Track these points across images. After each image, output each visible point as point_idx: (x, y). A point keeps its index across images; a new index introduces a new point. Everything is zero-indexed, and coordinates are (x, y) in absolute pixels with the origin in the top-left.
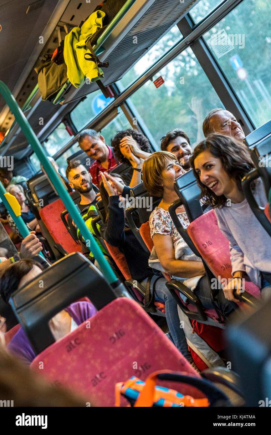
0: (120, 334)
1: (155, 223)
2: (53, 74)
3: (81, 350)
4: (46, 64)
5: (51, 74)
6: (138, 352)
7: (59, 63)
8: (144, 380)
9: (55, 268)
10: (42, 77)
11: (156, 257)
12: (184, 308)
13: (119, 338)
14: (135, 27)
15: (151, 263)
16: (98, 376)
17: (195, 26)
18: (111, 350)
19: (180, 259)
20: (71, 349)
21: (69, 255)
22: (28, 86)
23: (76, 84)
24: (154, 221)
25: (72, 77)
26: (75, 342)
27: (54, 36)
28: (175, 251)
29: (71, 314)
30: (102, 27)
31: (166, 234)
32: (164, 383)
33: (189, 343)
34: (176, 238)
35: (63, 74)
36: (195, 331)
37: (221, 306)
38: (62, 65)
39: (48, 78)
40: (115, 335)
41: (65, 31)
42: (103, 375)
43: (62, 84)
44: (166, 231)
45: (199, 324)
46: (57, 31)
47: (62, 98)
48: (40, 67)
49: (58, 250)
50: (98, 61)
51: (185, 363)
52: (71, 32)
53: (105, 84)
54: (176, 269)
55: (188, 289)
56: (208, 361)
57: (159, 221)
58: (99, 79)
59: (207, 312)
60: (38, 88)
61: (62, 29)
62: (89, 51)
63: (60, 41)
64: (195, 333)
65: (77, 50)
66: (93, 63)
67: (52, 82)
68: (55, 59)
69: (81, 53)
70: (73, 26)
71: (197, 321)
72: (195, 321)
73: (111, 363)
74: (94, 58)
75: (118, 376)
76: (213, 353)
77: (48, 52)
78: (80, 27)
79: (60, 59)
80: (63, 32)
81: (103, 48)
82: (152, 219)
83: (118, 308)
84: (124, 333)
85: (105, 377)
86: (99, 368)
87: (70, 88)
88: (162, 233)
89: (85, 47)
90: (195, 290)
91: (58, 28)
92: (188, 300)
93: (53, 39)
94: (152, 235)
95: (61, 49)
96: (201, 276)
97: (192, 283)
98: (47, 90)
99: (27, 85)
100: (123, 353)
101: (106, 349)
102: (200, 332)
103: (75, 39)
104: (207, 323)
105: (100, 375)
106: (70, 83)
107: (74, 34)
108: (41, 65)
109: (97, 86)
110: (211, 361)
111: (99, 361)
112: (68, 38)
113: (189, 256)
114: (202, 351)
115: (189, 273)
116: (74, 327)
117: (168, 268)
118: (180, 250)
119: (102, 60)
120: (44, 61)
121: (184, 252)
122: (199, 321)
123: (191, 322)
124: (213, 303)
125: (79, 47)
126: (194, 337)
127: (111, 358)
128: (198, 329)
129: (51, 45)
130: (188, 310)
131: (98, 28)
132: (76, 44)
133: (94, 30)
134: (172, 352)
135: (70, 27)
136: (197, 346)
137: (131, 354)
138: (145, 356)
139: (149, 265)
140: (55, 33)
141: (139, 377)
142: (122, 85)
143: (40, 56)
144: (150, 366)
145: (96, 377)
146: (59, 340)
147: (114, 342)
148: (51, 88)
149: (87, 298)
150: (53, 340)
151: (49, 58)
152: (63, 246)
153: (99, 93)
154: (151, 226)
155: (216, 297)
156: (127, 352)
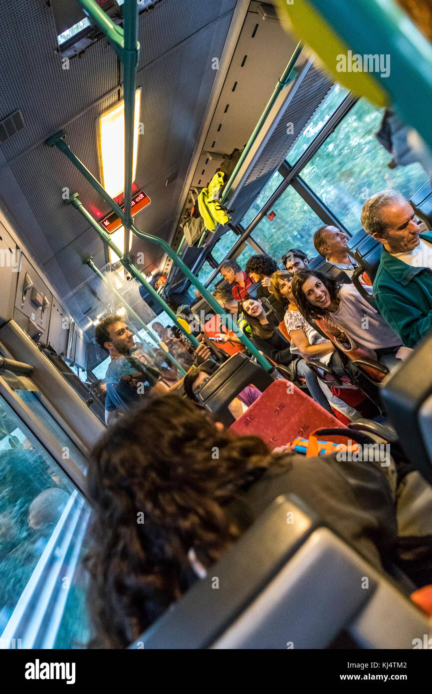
1: (289, 322)
2: (194, 226)
3: (255, 423)
4: (188, 220)
5: (192, 227)
6: (297, 417)
7: (196, 217)
8: (307, 438)
9: (225, 367)
10: (186, 230)
11: (295, 346)
12: (323, 378)
13: (281, 410)
14: (248, 178)
15: (292, 351)
17: (292, 168)
18: (278, 419)
19: (314, 344)
20: (248, 424)
21: (233, 356)
22: (177, 239)
23: (212, 230)
24: (287, 321)
25: (209, 226)
26: (250, 417)
27: (189, 198)
28: (308, 339)
29: (241, 399)
30: (223, 184)
31: (298, 328)
32: (323, 437)
33: (331, 404)
34: (307, 329)
35: (201, 223)
36: (334, 394)
37: (351, 372)
38: (199, 218)
39: (191, 230)
40: (278, 408)
41: (196, 193)
43: (202, 231)
44: (298, 327)
45: (336, 389)
46: (190, 194)
47: (203, 242)
48: (183, 223)
49: (221, 353)
50: (226, 209)
51: (335, 419)
52: (201, 193)
53: (234, 225)
54: (312, 353)
55: (324, 365)
56: (349, 415)
57: (292, 320)
58: (230, 222)
59: (342, 379)
60: (185, 239)
61: (194, 192)
62: (218, 204)
63: (194, 201)
64: (335, 396)
65: (209, 205)
66: (222, 211)
67: (194, 232)
68: (193, 216)
69: (212, 207)
70: (202, 188)
71: (335, 387)
72: (333, 387)
73: (279, 429)
74: (223, 208)
75: (286, 438)
76: (351, 408)
77: (186, 211)
78: (207, 187)
79: (197, 214)
80: (194, 194)
81: (227, 199)
82: (286, 320)
83: (277, 387)
86: (271, 435)
87: (208, 233)
88: (296, 329)
89: (214, 201)
90: (329, 364)
91: (191, 192)
92: (325, 373)
93: (188, 201)
94: (289, 332)
95: (196, 206)
96: (332, 353)
97: (326, 359)
98: (192, 239)
99: (175, 238)
100: (287, 421)
101: (273, 419)
102: (338, 394)
103: (205, 197)
104: (342, 387)
105: (273, 440)
106: (208, 230)
107: (204, 193)
108: (184, 221)
109: (228, 227)
110: (350, 415)
112: (200, 197)
113: (320, 340)
114: (342, 409)
115: (322, 353)
116: (245, 409)
117: (306, 353)
118: (312, 337)
119: (228, 208)
120: (186, 218)
121: (316, 338)
122: (337, 387)
123: (330, 389)
124: (345, 371)
125: (210, 202)
126: (334, 399)
127: (278, 425)
128: (335, 392)
129: (188, 206)
130: (327, 380)
131: (221, 185)
132: (207, 201)
133: (218, 188)
134: (323, 413)
135: (200, 189)
136: (338, 405)
137: (293, 420)
139: (291, 352)
140: (189, 196)
141: (302, 436)
142: (245, 224)
143: (181, 215)
144: (308, 427)
146: (237, 419)
147: (278, 414)
148: (195, 236)
149: (252, 385)
150: (234, 420)
151: (189, 215)
152: (224, 350)
153: (231, 232)
154: (287, 325)
155: (347, 366)
156: (289, 418)
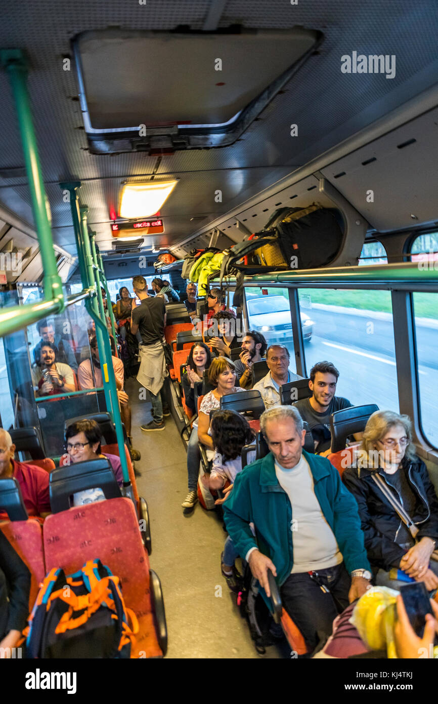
0: (113, 521)
3: (83, 521)
13: (111, 523)
16: (86, 542)
18: (103, 529)
20: (77, 518)
26: (82, 514)
40: (109, 520)
42: (90, 543)
83: (119, 504)
84: (115, 521)
85: (90, 545)
86: (89, 537)
88: (206, 413)
100: (109, 534)
101: (99, 527)
111: (91, 532)
127: (100, 534)
134: (138, 550)
138: (122, 543)
144: (121, 551)
145: (85, 543)
147: (106, 525)
